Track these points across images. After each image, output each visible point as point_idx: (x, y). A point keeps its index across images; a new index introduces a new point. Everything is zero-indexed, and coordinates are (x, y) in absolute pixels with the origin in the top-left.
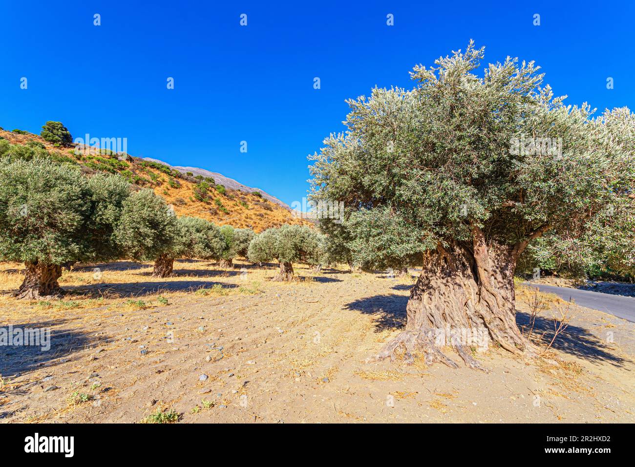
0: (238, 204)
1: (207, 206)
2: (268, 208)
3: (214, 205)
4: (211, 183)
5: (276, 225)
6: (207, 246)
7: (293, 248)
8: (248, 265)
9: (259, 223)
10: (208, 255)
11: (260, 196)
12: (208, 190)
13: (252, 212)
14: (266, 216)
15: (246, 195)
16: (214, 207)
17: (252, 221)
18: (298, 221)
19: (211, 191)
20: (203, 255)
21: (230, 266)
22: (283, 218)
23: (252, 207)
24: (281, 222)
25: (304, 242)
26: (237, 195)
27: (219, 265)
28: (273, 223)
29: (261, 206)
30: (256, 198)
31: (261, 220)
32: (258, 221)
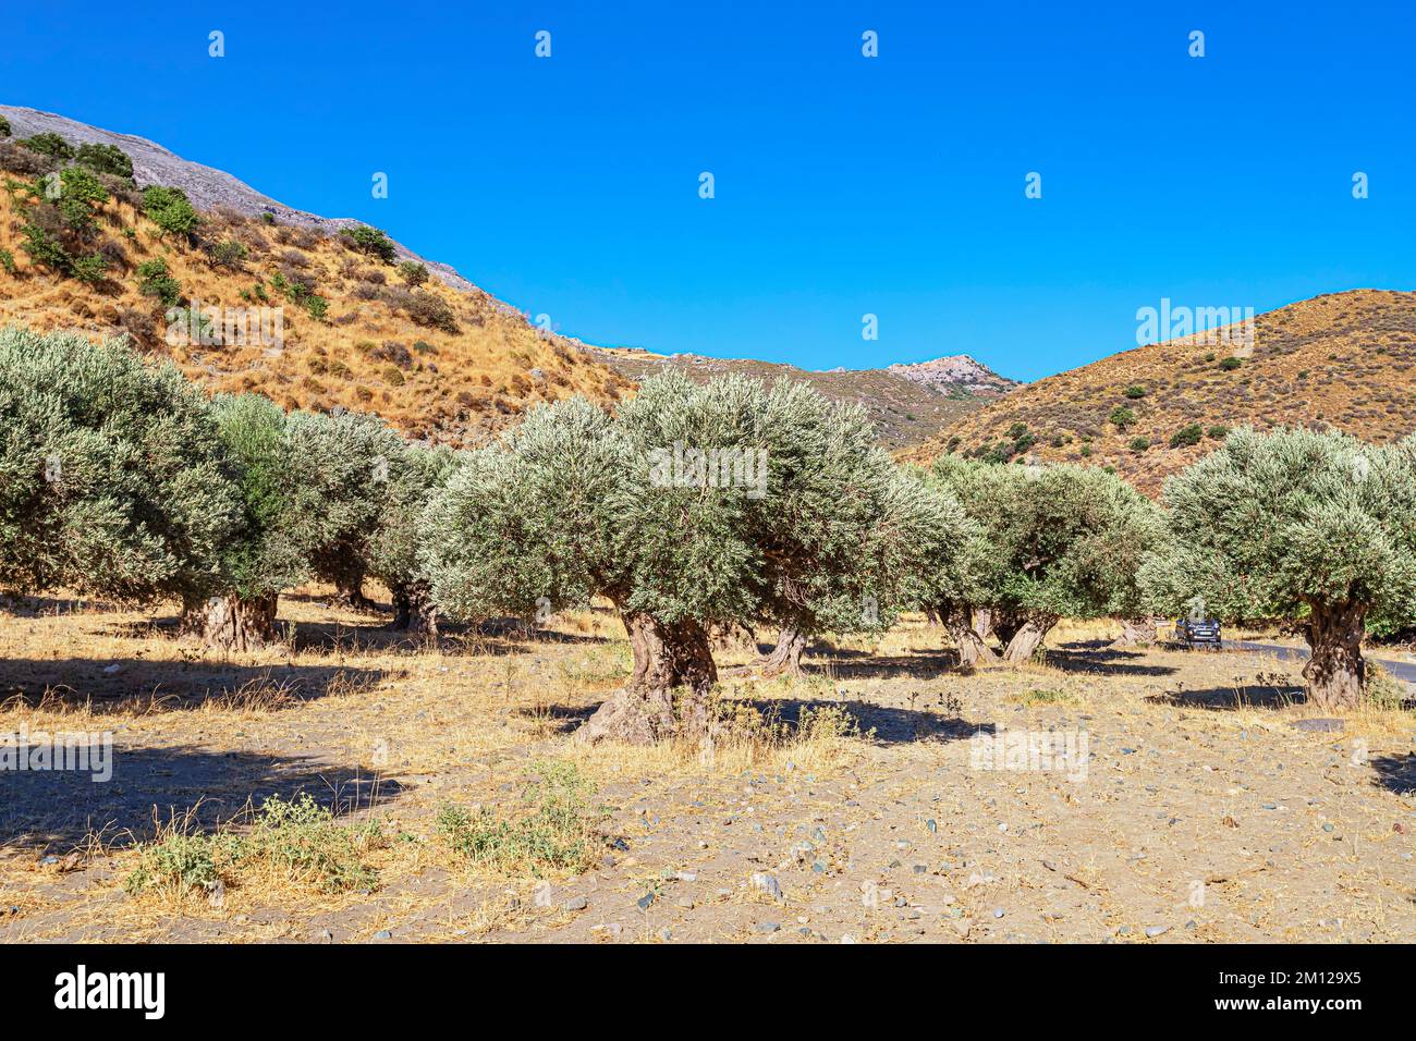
0: (268, 291)
1: (98, 303)
2: (434, 317)
3: (133, 296)
4: (114, 177)
5: (477, 405)
6: (148, 514)
7: (732, 522)
8: (363, 630)
9: (387, 398)
10: (156, 572)
11: (386, 254)
12: (101, 212)
13: (343, 339)
14: (426, 360)
15: (309, 245)
16: (137, 308)
17: (350, 389)
18: (596, 389)
19: (116, 220)
20: (125, 570)
21: (267, 637)
22: (518, 371)
23: (345, 312)
24: (504, 391)
25: (801, 487)
26: (260, 245)
27: (199, 628)
28: (463, 397)
29: (395, 302)
30: (366, 264)
31: (399, 381)
32: (380, 387)
